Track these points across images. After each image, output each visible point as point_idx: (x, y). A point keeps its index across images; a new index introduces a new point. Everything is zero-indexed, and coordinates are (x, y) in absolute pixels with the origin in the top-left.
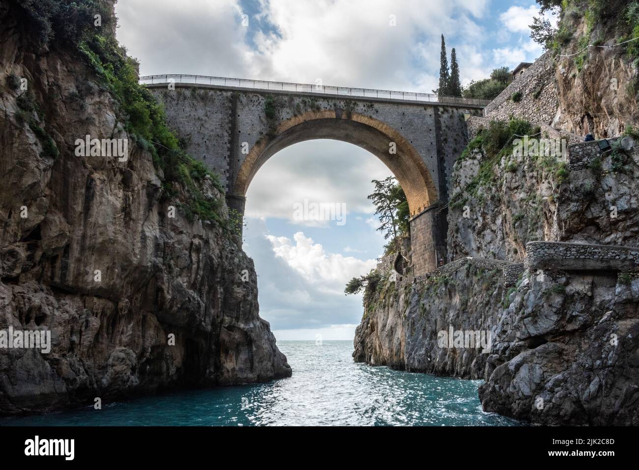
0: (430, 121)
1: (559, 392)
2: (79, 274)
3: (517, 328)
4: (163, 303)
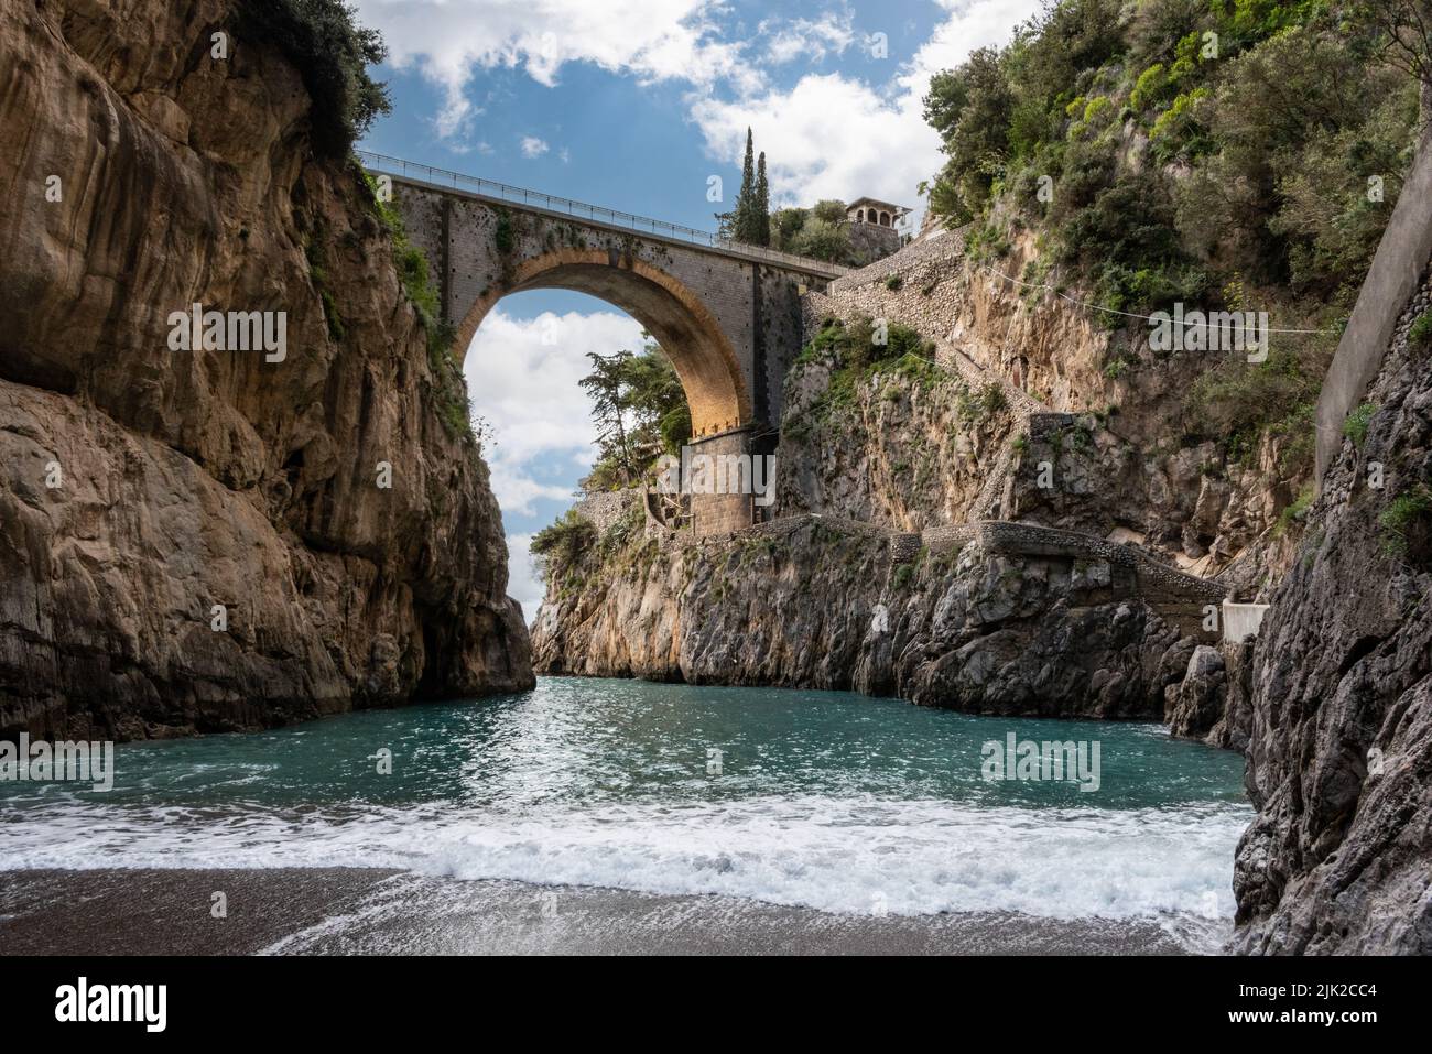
0: (747, 287)
1: (1013, 680)
2: (347, 521)
3: (971, 614)
4: (427, 567)
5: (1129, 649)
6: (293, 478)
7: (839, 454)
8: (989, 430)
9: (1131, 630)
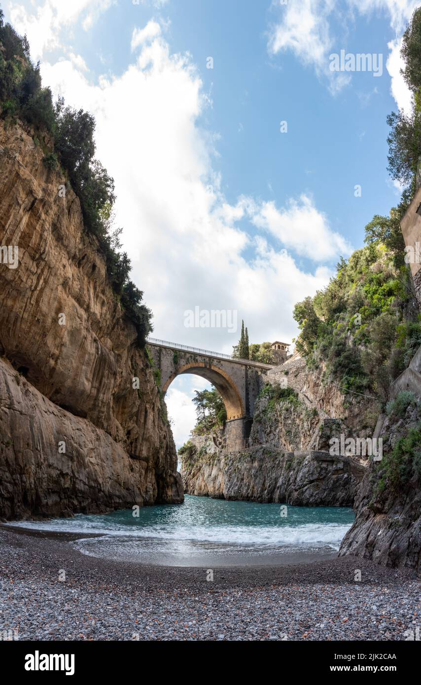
0: (243, 372)
2: (140, 450)
3: (307, 478)
4: (159, 463)
5: (347, 487)
6: (128, 438)
7: (271, 427)
8: (313, 422)
9: (347, 482)
